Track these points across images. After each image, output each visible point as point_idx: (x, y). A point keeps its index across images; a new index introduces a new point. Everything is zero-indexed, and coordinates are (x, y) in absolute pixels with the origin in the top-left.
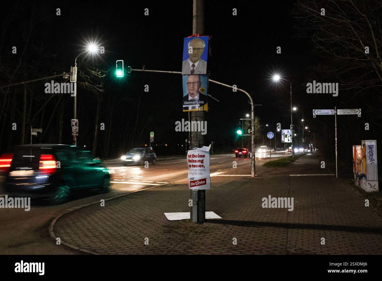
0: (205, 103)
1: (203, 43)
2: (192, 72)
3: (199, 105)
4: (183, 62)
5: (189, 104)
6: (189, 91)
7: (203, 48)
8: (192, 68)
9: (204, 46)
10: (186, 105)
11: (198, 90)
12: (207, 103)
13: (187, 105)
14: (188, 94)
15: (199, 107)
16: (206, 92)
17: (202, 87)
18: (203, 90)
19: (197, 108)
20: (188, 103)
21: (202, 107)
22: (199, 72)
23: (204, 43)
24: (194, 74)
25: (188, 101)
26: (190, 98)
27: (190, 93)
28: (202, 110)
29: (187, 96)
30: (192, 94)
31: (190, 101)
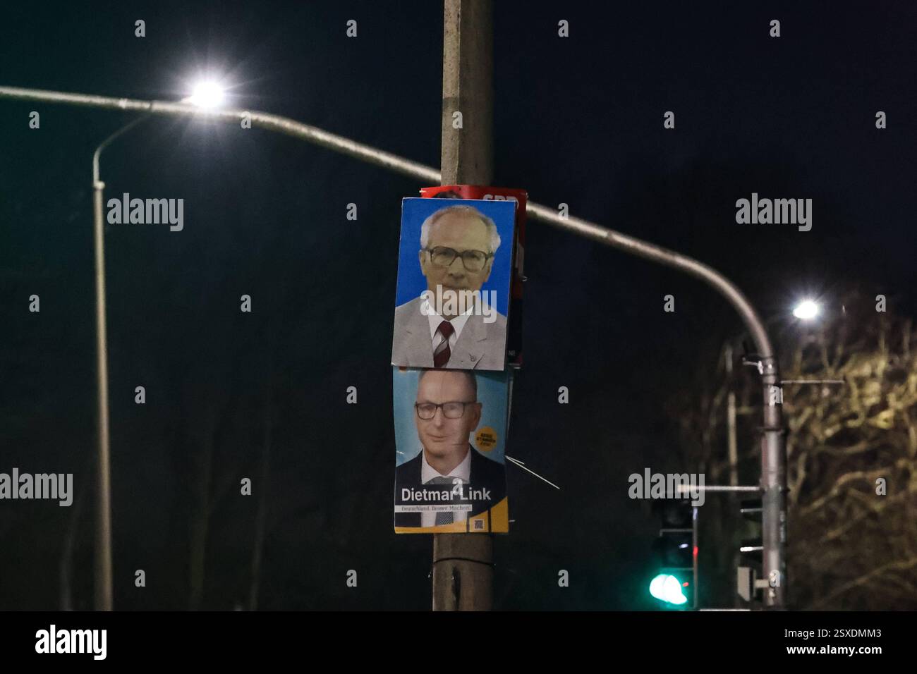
0: (496, 499)
1: (489, 230)
2: (441, 358)
3: (470, 507)
4: (397, 308)
5: (423, 502)
6: (423, 442)
7: (491, 255)
8: (439, 339)
9: (495, 242)
10: (410, 502)
11: (467, 437)
12: (506, 498)
13: (415, 503)
14: (421, 454)
15: (470, 515)
16: (502, 450)
17: (482, 426)
18: (486, 439)
19: (462, 519)
20: (417, 496)
21: (483, 517)
22: (473, 359)
23: (494, 228)
24: (449, 366)
25: (419, 487)
26: (429, 473)
27: (427, 450)
28: (485, 529)
29: (416, 463)
30: (437, 457)
31: (430, 487)
